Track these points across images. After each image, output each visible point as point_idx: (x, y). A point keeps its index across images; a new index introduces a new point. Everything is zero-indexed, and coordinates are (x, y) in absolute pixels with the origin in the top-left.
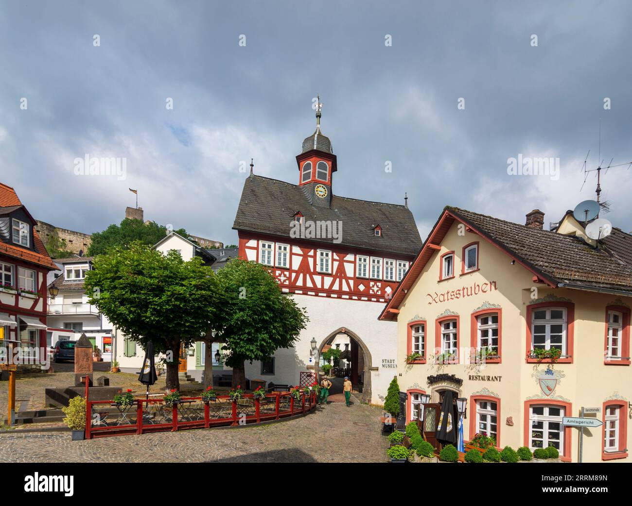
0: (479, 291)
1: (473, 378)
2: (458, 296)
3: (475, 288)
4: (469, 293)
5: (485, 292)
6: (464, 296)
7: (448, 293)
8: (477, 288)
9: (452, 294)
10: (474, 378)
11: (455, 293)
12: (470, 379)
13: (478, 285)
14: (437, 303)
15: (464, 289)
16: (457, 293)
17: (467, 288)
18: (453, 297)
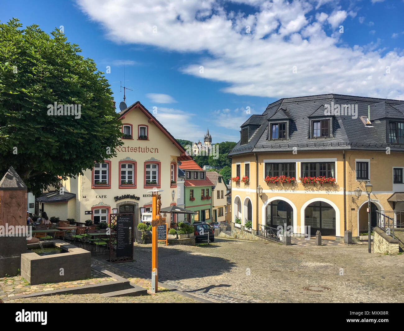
0: (149, 151)
1: (145, 196)
2: (136, 151)
3: (146, 149)
4: (143, 151)
5: (152, 152)
6: (139, 152)
7: (128, 147)
8: (148, 150)
9: (131, 149)
10: (147, 196)
11: (133, 149)
12: (144, 196)
13: (148, 148)
14: (120, 151)
15: (139, 148)
16: (135, 149)
17: (142, 148)
18: (132, 150)
